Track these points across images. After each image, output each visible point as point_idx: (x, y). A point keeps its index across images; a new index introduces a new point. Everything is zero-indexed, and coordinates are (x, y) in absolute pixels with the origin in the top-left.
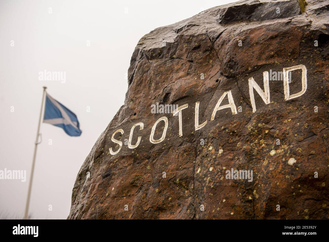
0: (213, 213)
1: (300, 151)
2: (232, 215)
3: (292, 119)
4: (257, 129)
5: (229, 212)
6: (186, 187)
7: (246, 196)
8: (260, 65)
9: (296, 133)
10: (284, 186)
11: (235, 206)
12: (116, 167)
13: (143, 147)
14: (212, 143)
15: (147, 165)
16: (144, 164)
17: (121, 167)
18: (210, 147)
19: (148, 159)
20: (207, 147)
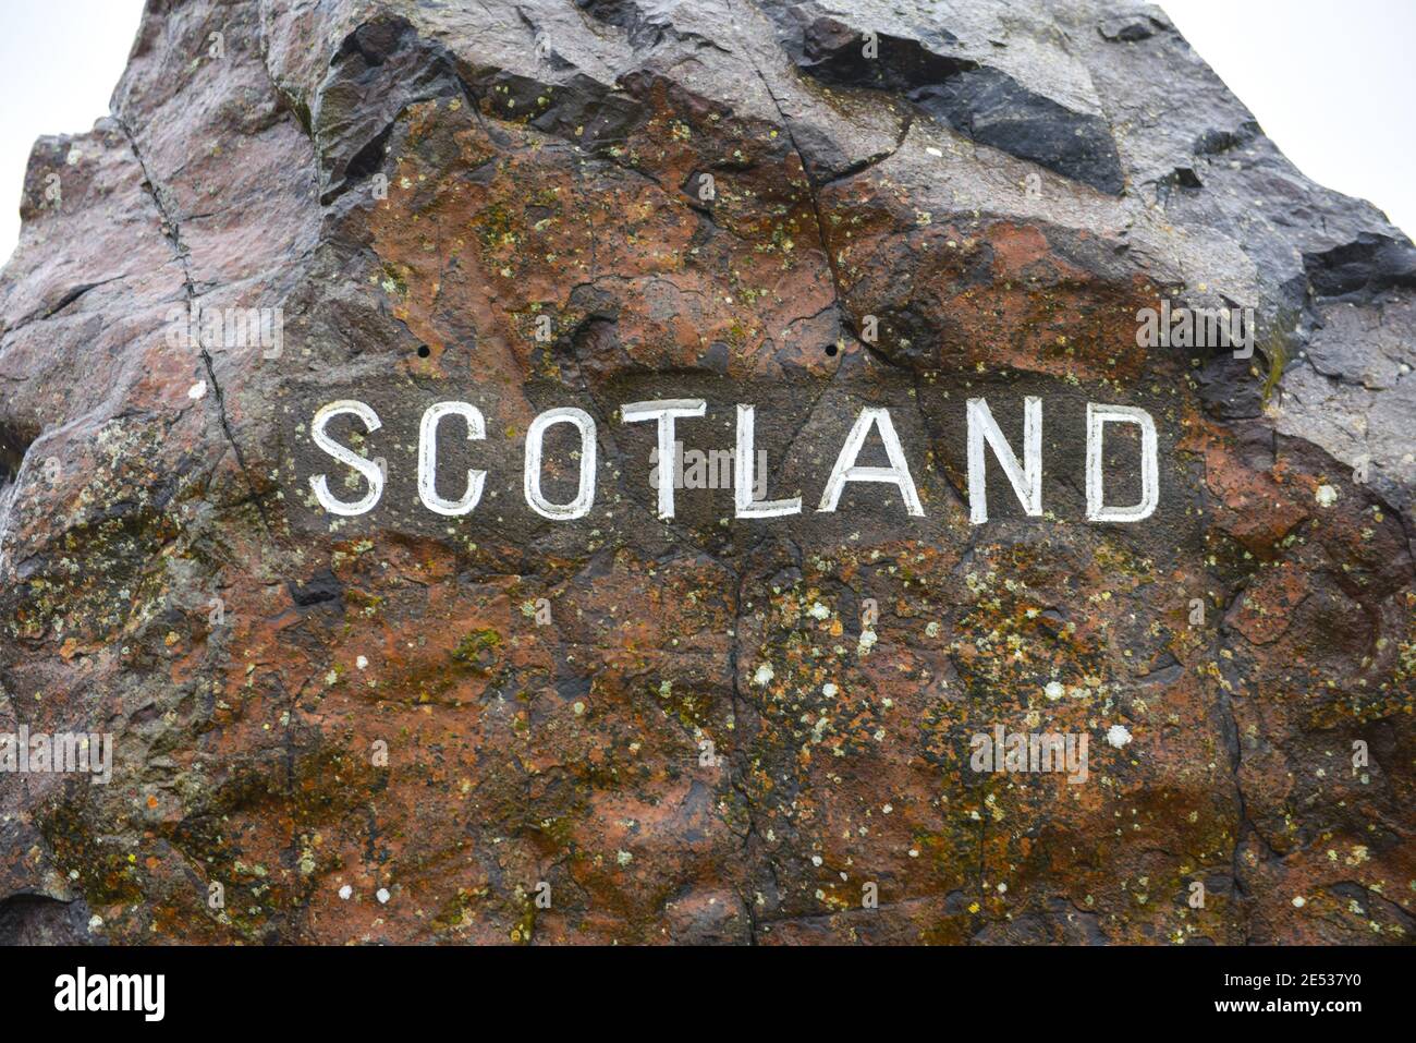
0: (845, 841)
1: (1141, 709)
2: (913, 858)
3: (1114, 595)
4: (1000, 597)
5: (904, 847)
6: (697, 716)
7: (962, 807)
8: (1021, 371)
9: (1127, 647)
10: (1095, 807)
11: (926, 832)
12: (367, 572)
13: (500, 519)
14: (823, 593)
15: (517, 597)
16: (505, 591)
17: (394, 580)
18: (817, 605)
19: (522, 574)
20: (802, 600)
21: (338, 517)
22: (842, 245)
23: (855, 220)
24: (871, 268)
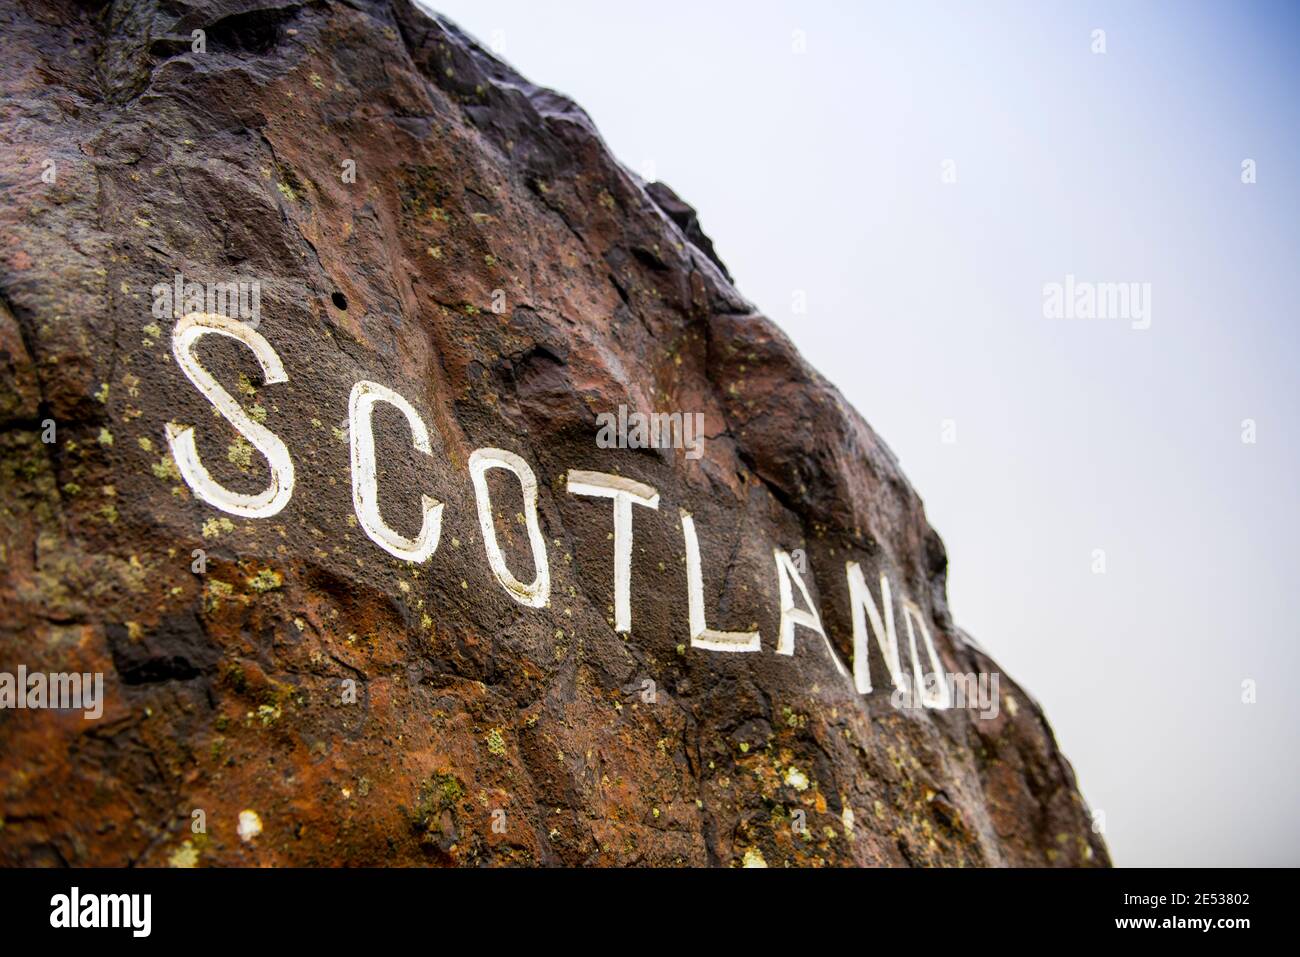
4: (912, 775)
12: (269, 632)
13: (464, 585)
14: (797, 757)
15: (482, 720)
16: (466, 708)
17: (317, 657)
18: (792, 770)
19: (487, 681)
20: (777, 764)
21: (218, 514)
22: (735, 378)
23: (752, 356)
24: (770, 407)
